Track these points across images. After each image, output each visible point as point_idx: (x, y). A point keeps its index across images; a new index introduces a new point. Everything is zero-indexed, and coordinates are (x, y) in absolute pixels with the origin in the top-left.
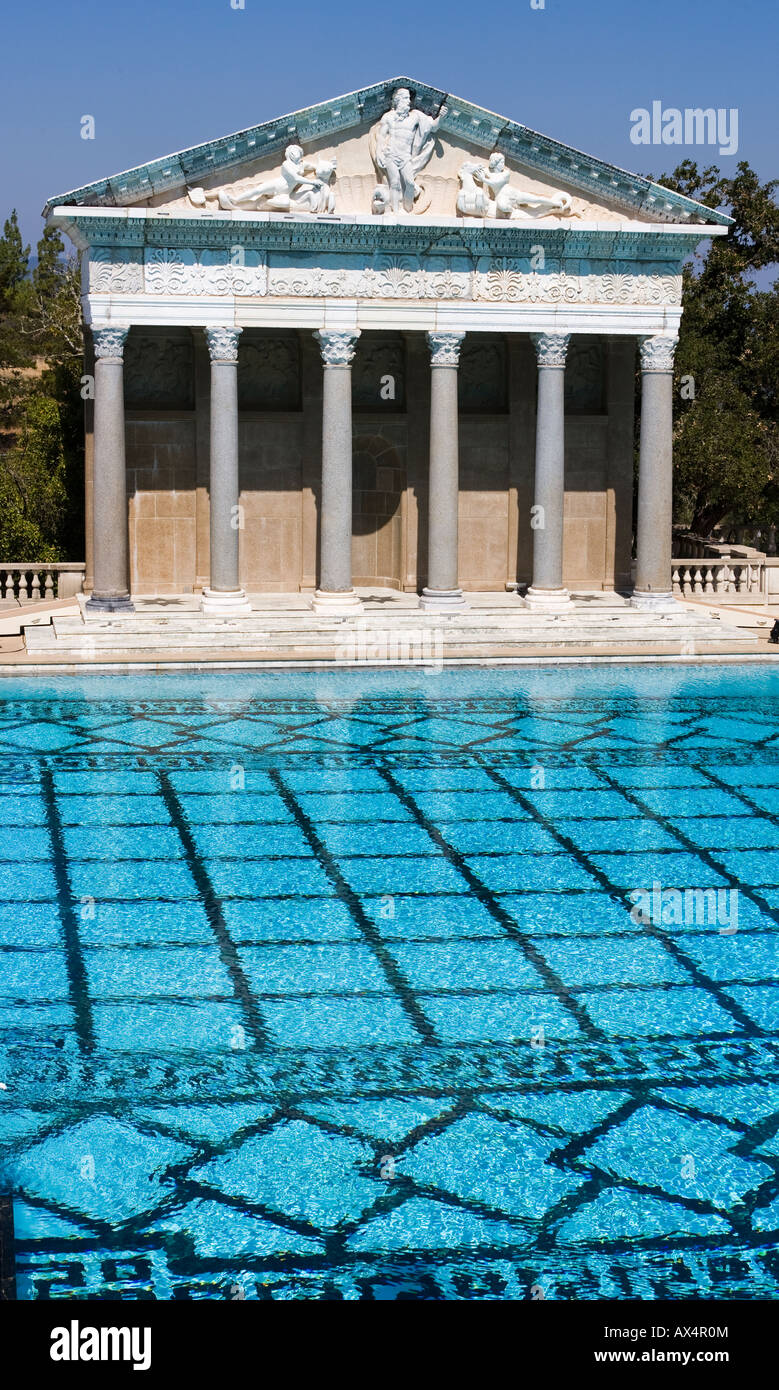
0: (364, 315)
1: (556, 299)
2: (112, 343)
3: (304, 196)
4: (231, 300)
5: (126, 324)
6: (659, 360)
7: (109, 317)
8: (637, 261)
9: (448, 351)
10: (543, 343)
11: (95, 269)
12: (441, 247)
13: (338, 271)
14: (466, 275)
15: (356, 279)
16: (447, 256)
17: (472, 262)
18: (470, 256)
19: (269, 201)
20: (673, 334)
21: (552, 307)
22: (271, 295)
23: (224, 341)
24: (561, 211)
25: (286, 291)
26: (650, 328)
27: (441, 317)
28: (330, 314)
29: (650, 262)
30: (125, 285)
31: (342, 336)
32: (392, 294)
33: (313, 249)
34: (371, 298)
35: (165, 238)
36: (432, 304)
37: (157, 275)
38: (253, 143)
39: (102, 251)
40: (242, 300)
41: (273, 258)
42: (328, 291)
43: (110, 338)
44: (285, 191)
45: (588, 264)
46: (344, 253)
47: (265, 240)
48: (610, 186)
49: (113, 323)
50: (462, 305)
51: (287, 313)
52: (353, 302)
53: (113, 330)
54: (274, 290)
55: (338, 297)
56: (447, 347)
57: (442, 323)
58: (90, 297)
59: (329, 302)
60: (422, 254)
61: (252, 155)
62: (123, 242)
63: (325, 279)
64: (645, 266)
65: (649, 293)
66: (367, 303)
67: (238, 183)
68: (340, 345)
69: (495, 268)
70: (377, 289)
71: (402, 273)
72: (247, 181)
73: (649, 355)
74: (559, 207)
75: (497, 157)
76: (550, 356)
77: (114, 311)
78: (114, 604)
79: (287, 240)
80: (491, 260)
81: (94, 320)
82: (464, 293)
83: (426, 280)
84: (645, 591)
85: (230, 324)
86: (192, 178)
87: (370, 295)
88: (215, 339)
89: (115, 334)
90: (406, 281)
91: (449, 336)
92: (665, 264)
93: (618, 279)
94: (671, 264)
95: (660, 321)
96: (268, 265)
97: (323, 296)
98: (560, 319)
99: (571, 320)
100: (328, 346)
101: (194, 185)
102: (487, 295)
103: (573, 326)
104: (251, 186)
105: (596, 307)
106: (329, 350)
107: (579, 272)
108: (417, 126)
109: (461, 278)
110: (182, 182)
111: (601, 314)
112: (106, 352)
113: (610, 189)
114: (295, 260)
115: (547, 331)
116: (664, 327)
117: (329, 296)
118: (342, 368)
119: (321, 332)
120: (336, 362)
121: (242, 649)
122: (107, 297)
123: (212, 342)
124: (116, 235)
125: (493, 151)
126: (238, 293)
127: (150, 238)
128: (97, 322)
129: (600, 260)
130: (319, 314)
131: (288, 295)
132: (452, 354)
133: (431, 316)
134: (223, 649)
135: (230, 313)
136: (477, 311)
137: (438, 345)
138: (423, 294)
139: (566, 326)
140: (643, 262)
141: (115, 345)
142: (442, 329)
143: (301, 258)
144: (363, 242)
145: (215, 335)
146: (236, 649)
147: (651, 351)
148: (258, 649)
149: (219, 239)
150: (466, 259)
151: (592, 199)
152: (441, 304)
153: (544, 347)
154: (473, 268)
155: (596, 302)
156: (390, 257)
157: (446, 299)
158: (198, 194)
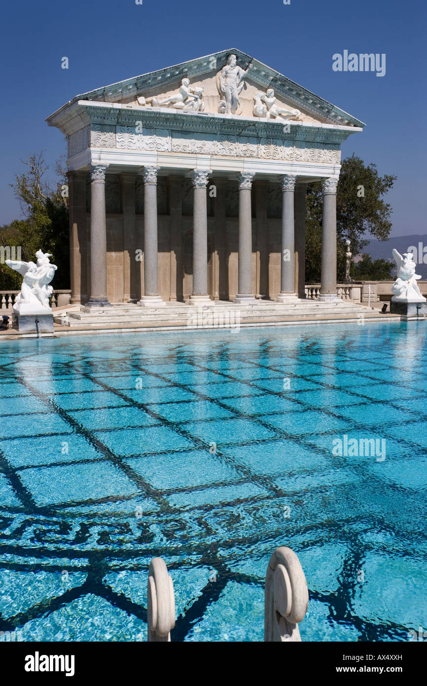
0: (214, 163)
1: (292, 159)
2: (101, 172)
3: (190, 103)
4: (156, 153)
5: (108, 163)
6: (332, 188)
7: (100, 159)
8: (323, 143)
9: (248, 181)
10: (287, 179)
11: (94, 134)
12: (246, 132)
13: (202, 141)
14: (256, 146)
15: (210, 146)
16: (248, 136)
17: (258, 140)
18: (258, 137)
19: (174, 105)
20: (337, 177)
21: (291, 162)
22: (173, 151)
23: (152, 173)
24: (296, 118)
25: (180, 150)
26: (328, 174)
27: (246, 165)
28: (199, 162)
29: (328, 144)
30: (107, 144)
31: (204, 172)
32: (225, 153)
33: (192, 130)
34: (216, 155)
35: (127, 121)
36: (242, 159)
37: (122, 139)
38: (169, 75)
39: (97, 126)
40: (160, 154)
41: (174, 133)
42: (198, 150)
43: (100, 170)
44: (181, 101)
45: (304, 143)
46: (205, 133)
47: (171, 124)
48: (316, 107)
49: (102, 162)
50: (255, 160)
51: (180, 161)
52: (209, 156)
53: (101, 166)
54: (175, 149)
55: (202, 154)
56: (248, 179)
57: (246, 168)
58: (92, 149)
59: (199, 156)
60: (238, 135)
61: (166, 82)
62: (107, 122)
63: (197, 145)
64: (327, 145)
65: (329, 158)
66: (215, 157)
67: (159, 96)
68: (203, 177)
69: (268, 143)
70: (219, 151)
71: (230, 143)
72: (163, 95)
73: (328, 186)
74: (295, 116)
75: (270, 90)
76: (289, 185)
77: (102, 156)
78: (103, 303)
79: (181, 125)
80: (266, 139)
81: (93, 160)
82: (255, 154)
83: (240, 147)
84: (327, 293)
85: (155, 165)
86: (140, 91)
87: (216, 153)
88: (148, 172)
89: (103, 168)
90: (231, 147)
91: (249, 174)
92: (334, 145)
93: (317, 151)
94: (336, 146)
95: (332, 171)
96: (172, 138)
97: (196, 153)
98: (294, 168)
99: (298, 169)
100: (197, 177)
101: (140, 95)
102: (264, 156)
103: (299, 172)
104: (165, 98)
105: (308, 163)
106: (198, 179)
107: (301, 147)
108: (238, 73)
109: (253, 147)
110: (135, 93)
111: (309, 167)
112: (98, 177)
113: (315, 109)
114: (183, 135)
115: (289, 173)
116: (334, 174)
117: (198, 153)
118: (204, 188)
119: (195, 170)
120: (201, 185)
121: (170, 321)
122: (99, 149)
123: (146, 174)
124: (104, 118)
125: (268, 88)
126: (159, 150)
127: (120, 120)
128: (95, 162)
129: (309, 142)
130: (194, 162)
131: (180, 152)
132: (249, 183)
133: (241, 165)
134: (161, 322)
135: (155, 159)
136: (261, 163)
137: (244, 179)
138: (238, 154)
139: (296, 172)
140: (326, 144)
141: (102, 174)
142: (246, 171)
143: (186, 134)
144: (214, 128)
145: (148, 170)
146: (167, 321)
147: (328, 184)
148: (177, 321)
149: (151, 122)
150: (255, 139)
151: (307, 113)
152: (246, 159)
153: (286, 181)
154: (258, 143)
155: (308, 161)
156: (224, 136)
157: (247, 157)
158: (142, 100)
